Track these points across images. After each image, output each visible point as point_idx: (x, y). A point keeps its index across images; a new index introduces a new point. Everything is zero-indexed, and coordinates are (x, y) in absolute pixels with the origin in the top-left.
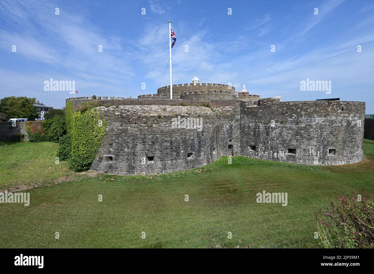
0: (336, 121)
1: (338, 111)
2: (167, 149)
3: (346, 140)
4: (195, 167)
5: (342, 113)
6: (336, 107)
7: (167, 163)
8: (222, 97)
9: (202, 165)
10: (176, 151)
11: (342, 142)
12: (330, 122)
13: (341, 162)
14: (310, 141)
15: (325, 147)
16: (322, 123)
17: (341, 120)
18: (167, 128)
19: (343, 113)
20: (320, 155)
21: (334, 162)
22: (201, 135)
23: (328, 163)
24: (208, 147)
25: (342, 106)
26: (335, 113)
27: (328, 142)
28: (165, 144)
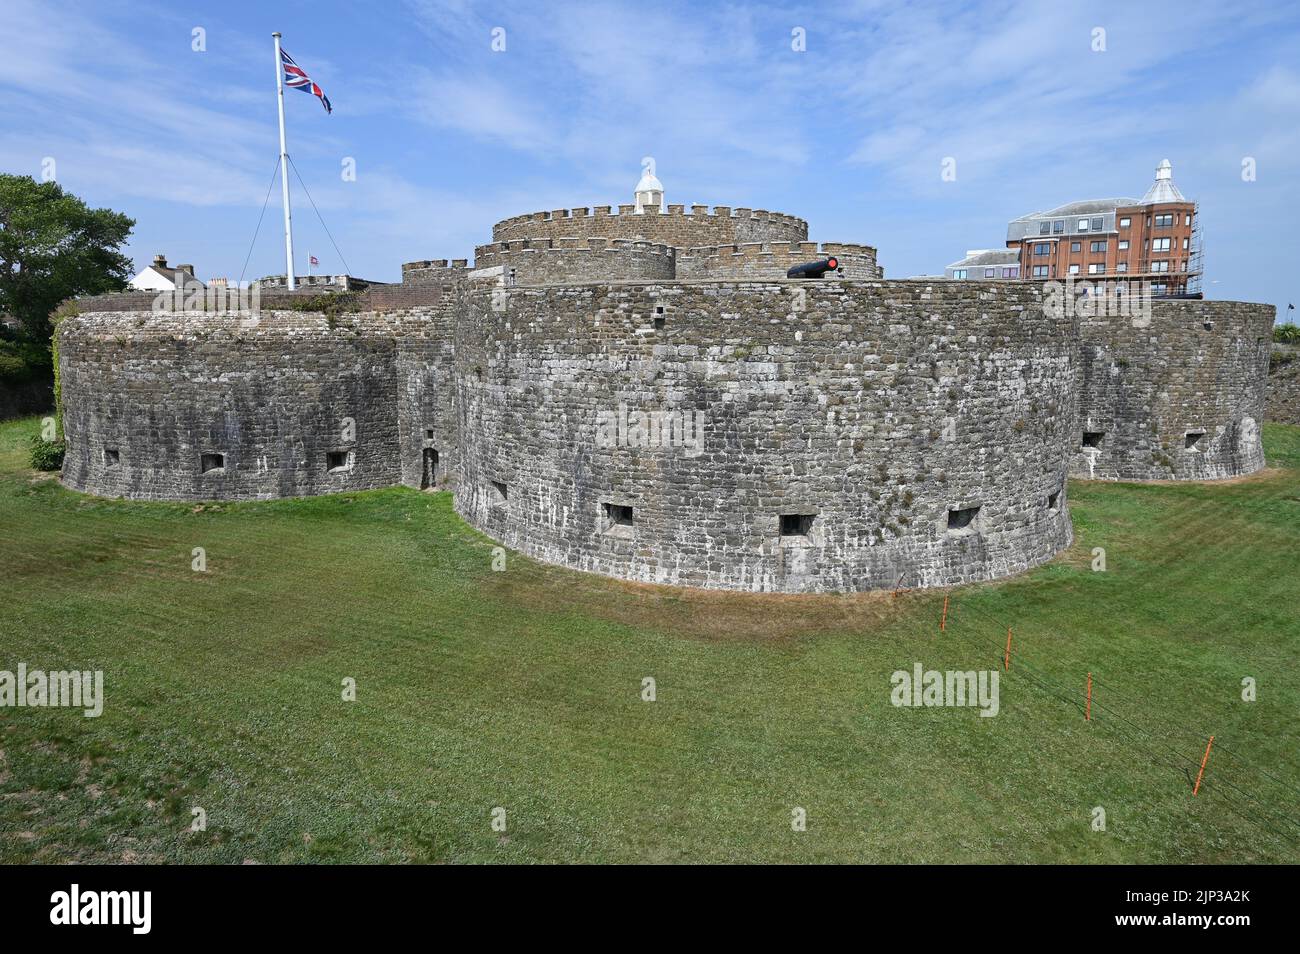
0: (627, 379)
1: (638, 332)
2: (142, 433)
3: (688, 474)
4: (222, 498)
5: (656, 342)
6: (629, 312)
7: (146, 473)
8: (560, 263)
9: (253, 499)
10: (166, 443)
11: (664, 479)
12: (601, 381)
13: (653, 571)
14: (539, 459)
15: (587, 491)
16: (574, 384)
17: (653, 376)
18: (140, 376)
19: (665, 339)
20: (572, 525)
21: (617, 566)
22: (252, 404)
23: (591, 563)
24: (290, 444)
25: (659, 304)
26: (623, 341)
27: (597, 469)
28: (138, 419)
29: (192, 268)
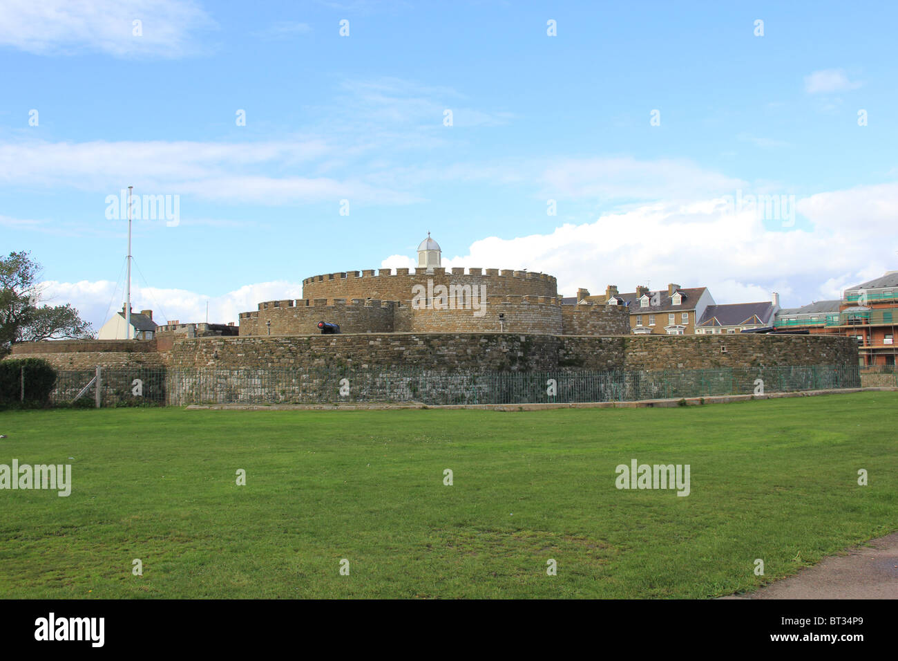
29: (151, 312)
